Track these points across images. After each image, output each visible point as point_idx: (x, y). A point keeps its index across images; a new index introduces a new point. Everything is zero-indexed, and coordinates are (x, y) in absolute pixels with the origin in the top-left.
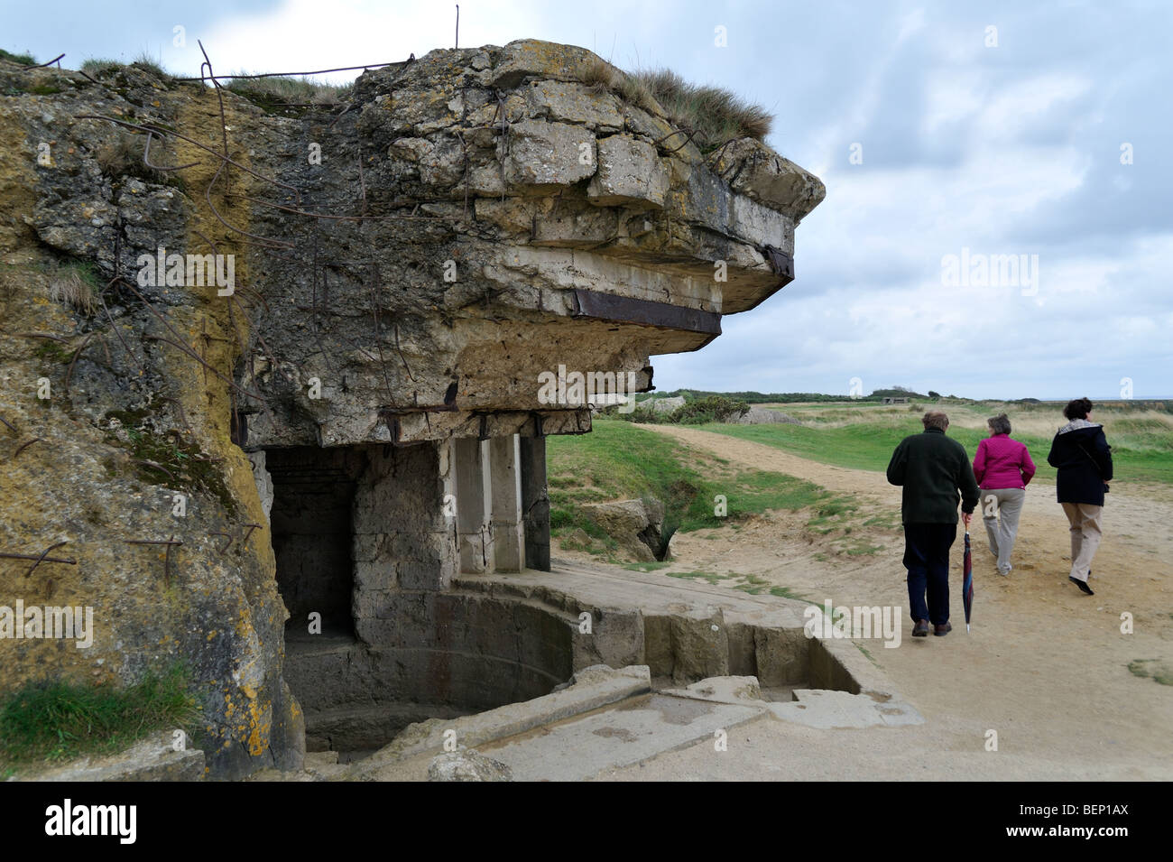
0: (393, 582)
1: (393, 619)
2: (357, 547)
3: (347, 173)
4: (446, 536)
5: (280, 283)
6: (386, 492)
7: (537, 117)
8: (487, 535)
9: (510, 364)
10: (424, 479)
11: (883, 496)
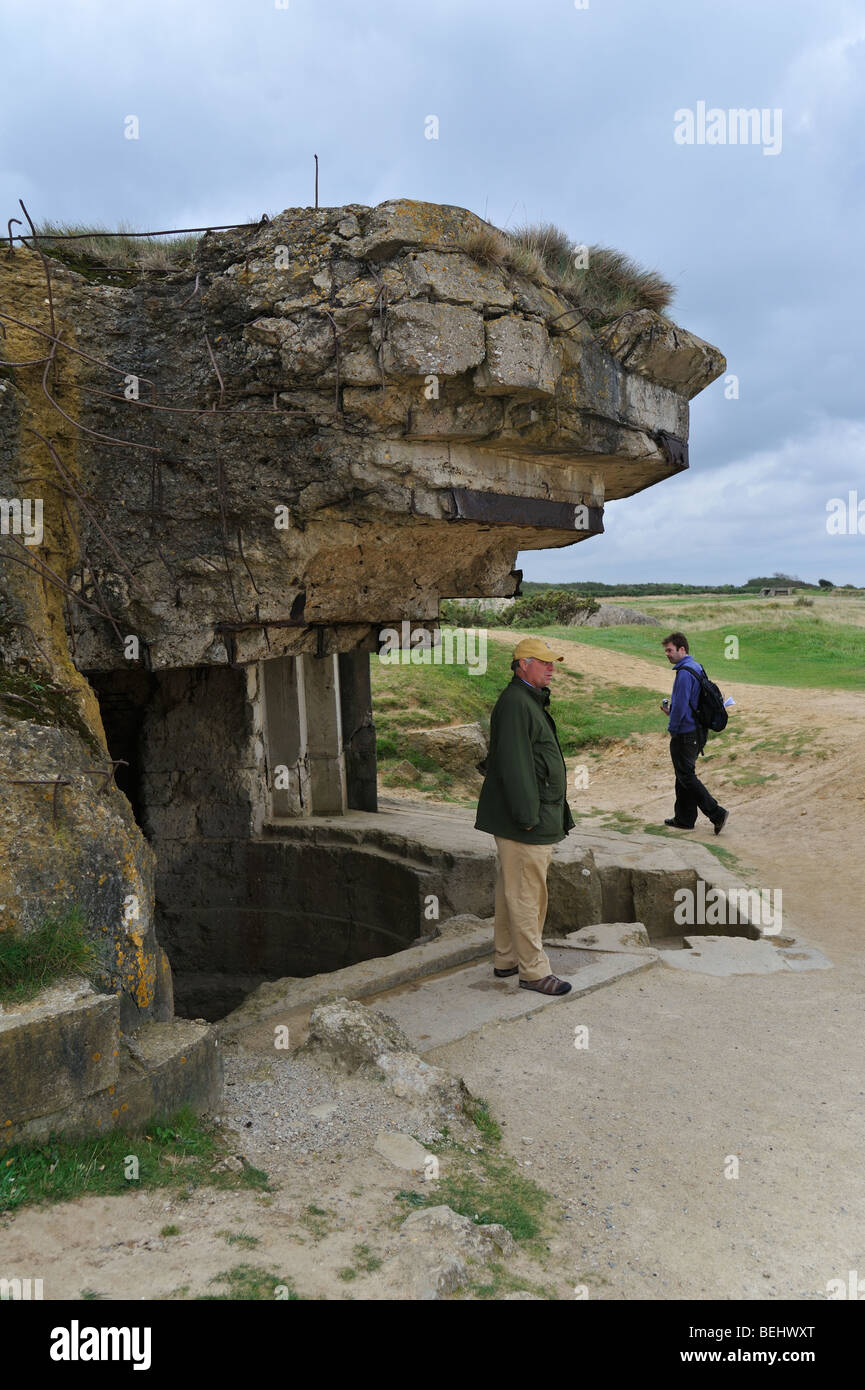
0: (191, 830)
1: (193, 874)
2: (147, 787)
3: (188, 354)
4: (256, 772)
5: (109, 483)
6: (181, 721)
7: (418, 297)
8: (303, 770)
9: (363, 570)
10: (227, 704)
11: (773, 715)
